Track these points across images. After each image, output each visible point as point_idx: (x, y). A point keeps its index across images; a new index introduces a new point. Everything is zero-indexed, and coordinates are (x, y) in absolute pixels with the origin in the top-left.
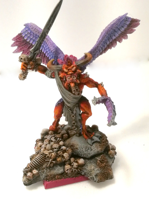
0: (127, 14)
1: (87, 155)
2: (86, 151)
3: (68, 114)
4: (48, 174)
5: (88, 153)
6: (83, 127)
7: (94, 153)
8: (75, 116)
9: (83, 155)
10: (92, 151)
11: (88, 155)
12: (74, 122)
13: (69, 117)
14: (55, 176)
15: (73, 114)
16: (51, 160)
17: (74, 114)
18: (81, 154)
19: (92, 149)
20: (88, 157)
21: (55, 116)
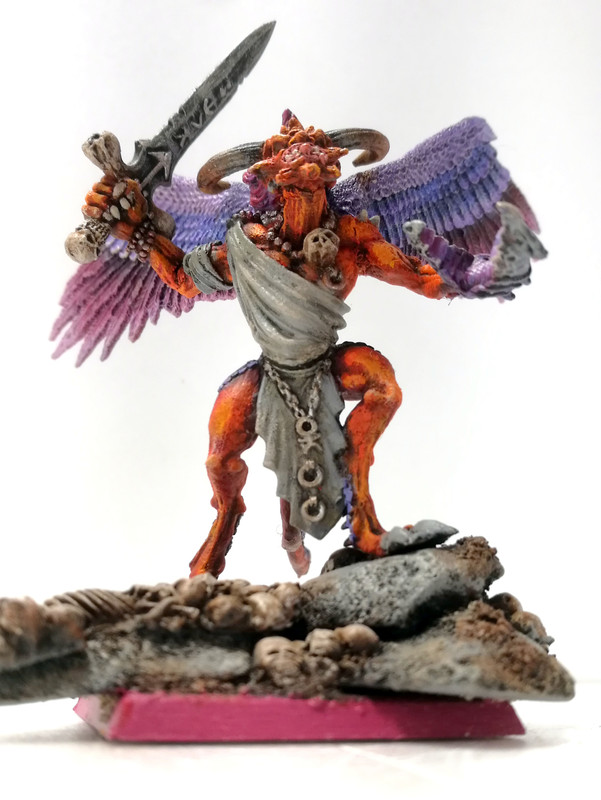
1: (391, 604)
2: (382, 585)
3: (281, 419)
5: (397, 589)
6: (356, 488)
7: (428, 583)
8: (314, 425)
9: (368, 612)
10: (419, 577)
11: (399, 602)
12: (309, 464)
13: (287, 439)
15: (307, 413)
17: (311, 413)
18: (352, 608)
19: (416, 566)
20: (398, 612)
21: (214, 445)
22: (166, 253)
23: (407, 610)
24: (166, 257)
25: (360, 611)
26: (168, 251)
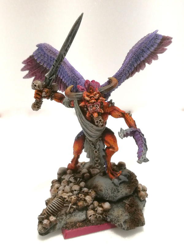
0: (157, 31)
1: (113, 198)
2: (112, 193)
3: (90, 149)
4: (68, 221)
5: (114, 195)
6: (108, 164)
9: (109, 198)
10: (119, 193)
11: (115, 198)
12: (97, 159)
13: (92, 153)
14: (75, 223)
16: (71, 204)
17: (97, 150)
18: (106, 196)
19: (119, 190)
20: (115, 200)
21: (75, 152)
22: (57, 98)
23: (116, 200)
24: (58, 99)
25: (107, 198)
26: (58, 97)
